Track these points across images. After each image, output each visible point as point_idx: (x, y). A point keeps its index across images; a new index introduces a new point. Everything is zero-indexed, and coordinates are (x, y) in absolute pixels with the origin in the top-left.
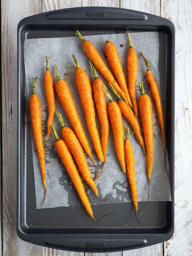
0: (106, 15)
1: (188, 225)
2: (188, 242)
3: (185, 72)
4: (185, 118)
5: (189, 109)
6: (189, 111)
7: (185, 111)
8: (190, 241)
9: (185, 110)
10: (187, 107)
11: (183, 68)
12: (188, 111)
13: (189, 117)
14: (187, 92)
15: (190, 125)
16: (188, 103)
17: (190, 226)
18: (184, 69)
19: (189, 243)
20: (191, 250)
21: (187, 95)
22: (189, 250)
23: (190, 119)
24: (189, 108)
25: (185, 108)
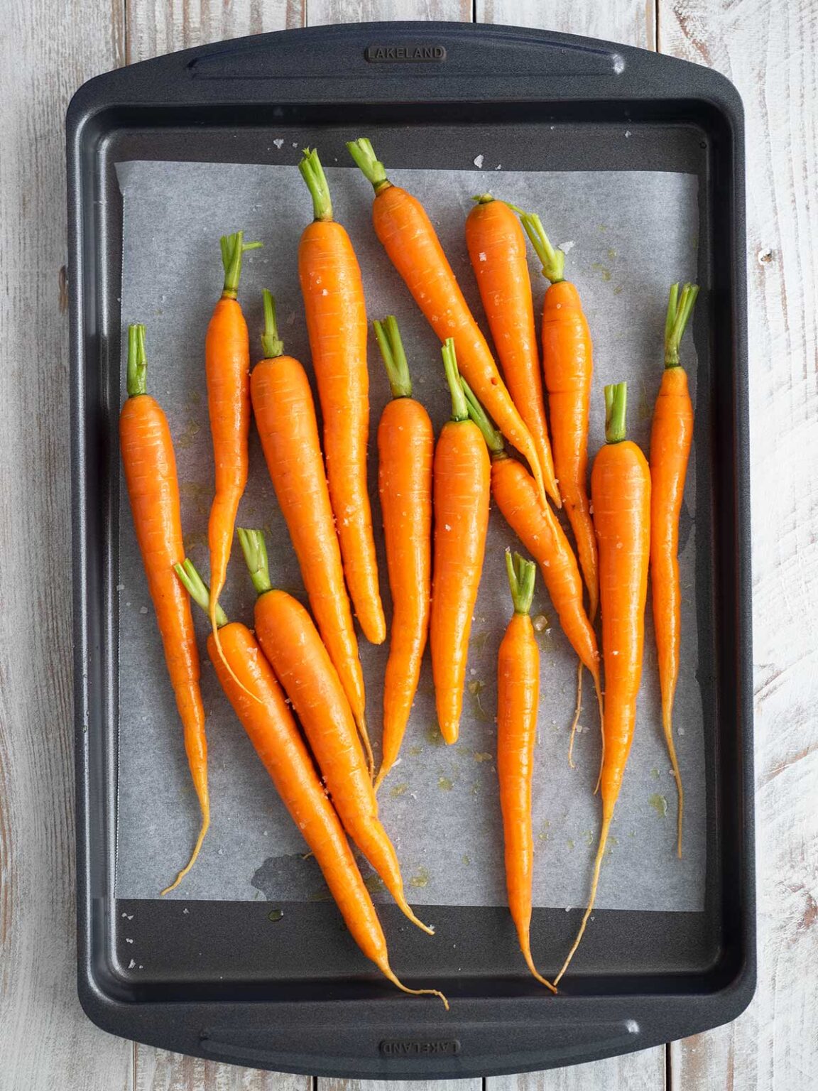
0: (444, 56)
1: (778, 772)
2: (779, 851)
3: (762, 92)
4: (764, 298)
5: (781, 258)
6: (782, 267)
7: (762, 268)
8: (786, 846)
9: (761, 263)
10: (774, 247)
11: (756, 72)
12: (775, 263)
13: (784, 291)
14: (772, 183)
15: (787, 329)
16: (777, 229)
17: (787, 780)
18: (761, 77)
19: (782, 857)
20: (789, 886)
21: (773, 194)
22: (783, 888)
23: (788, 302)
24: (780, 252)
25: (762, 254)
